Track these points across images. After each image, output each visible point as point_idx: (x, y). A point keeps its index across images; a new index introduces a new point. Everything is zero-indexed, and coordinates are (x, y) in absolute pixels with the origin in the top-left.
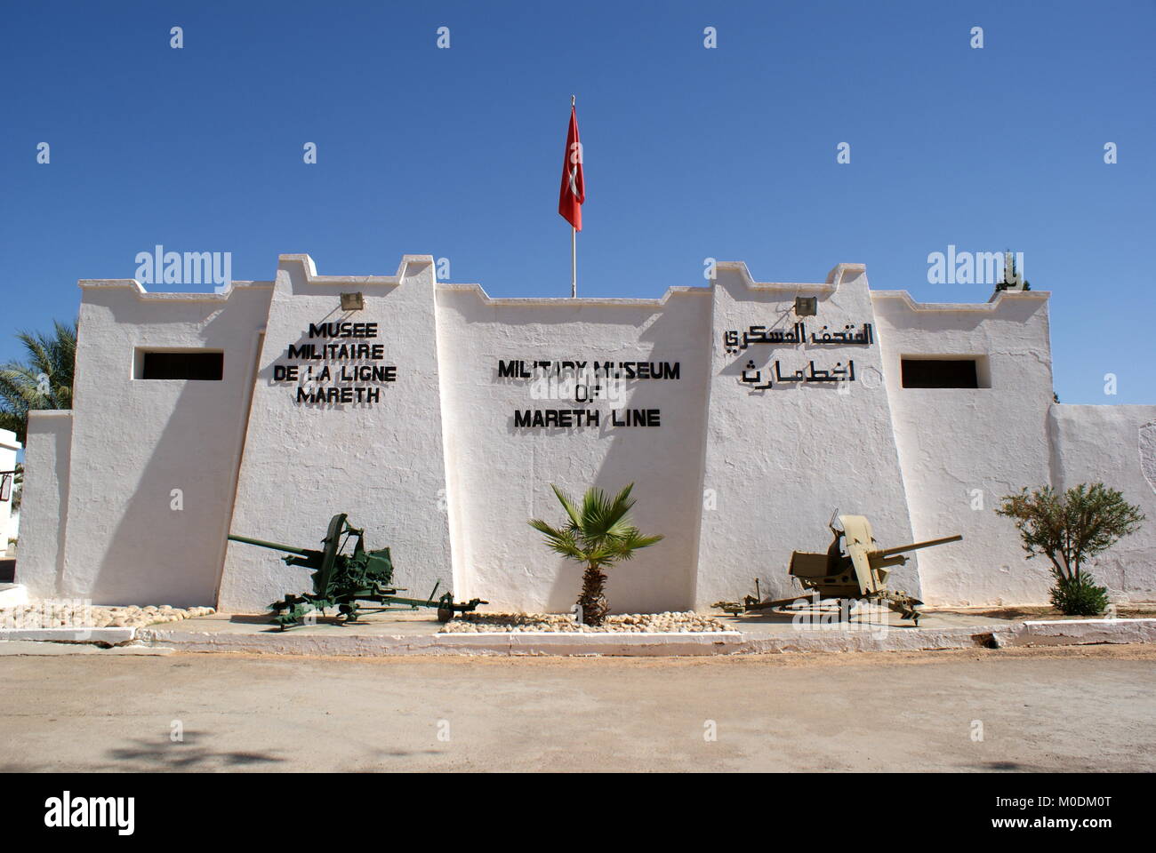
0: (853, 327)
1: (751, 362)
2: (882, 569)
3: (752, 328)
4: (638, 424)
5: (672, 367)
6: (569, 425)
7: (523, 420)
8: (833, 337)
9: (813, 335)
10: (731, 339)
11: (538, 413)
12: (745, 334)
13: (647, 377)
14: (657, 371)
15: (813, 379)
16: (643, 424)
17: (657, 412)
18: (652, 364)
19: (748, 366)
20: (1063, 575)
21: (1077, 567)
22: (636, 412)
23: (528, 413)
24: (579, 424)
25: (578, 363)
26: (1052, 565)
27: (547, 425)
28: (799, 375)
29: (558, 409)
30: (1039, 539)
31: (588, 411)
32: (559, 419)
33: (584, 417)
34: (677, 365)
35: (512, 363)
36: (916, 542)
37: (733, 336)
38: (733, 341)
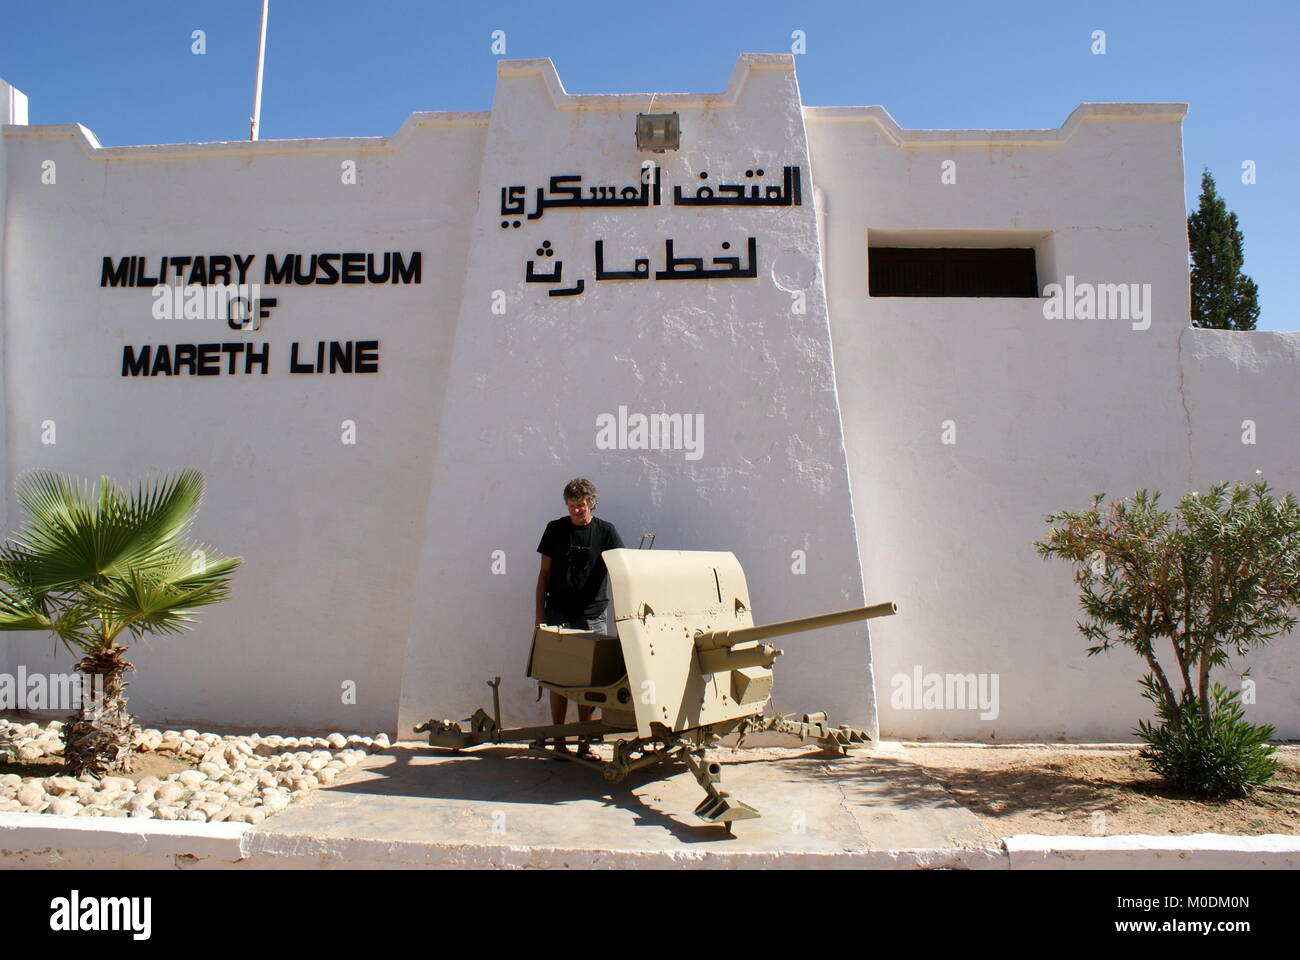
0: (760, 173)
1: (547, 244)
2: (741, 670)
3: (554, 181)
4: (338, 368)
5: (407, 261)
6: (215, 371)
7: (135, 363)
8: (717, 194)
9: (678, 190)
10: (512, 200)
11: (163, 350)
12: (540, 192)
13: (360, 280)
14: (379, 269)
15: (669, 274)
16: (347, 369)
17: (374, 345)
18: (371, 257)
19: (540, 252)
20: (1170, 696)
21: (1205, 677)
22: (335, 346)
23: (146, 350)
24: (232, 371)
25: (237, 258)
26: (1148, 670)
27: (177, 372)
28: (642, 268)
29: (196, 341)
30: (1119, 612)
31: (250, 346)
32: (199, 359)
33: (241, 358)
34: (417, 258)
35: (125, 260)
36: (869, 602)
37: (516, 195)
38: (515, 205)
